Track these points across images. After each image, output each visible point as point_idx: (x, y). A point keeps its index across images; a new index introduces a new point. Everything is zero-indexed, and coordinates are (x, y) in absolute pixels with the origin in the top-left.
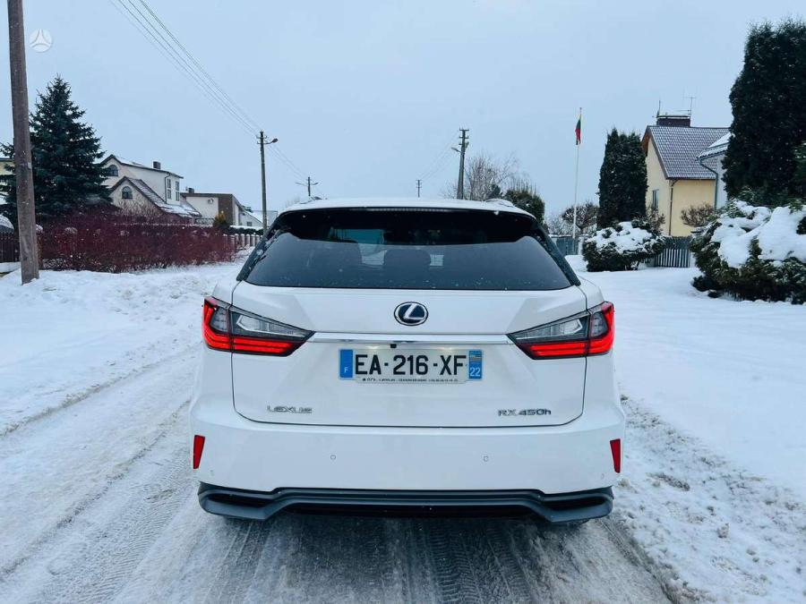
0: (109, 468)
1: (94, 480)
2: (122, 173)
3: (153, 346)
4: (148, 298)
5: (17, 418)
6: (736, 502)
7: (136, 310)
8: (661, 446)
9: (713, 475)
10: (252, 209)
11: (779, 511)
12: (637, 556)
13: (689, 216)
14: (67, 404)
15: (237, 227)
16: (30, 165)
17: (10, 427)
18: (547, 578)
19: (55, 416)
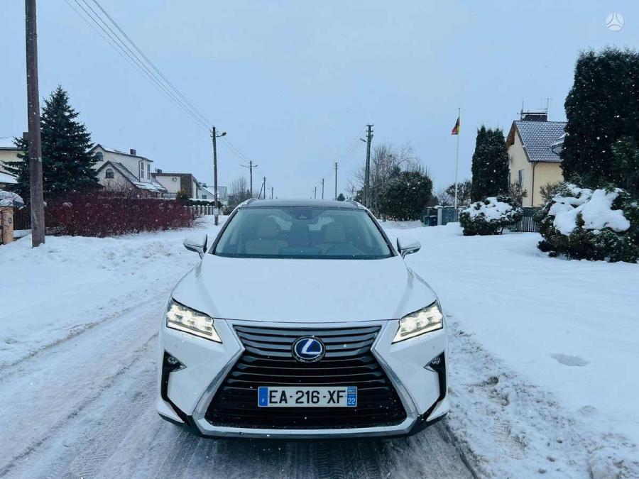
0: (101, 380)
1: (91, 388)
2: (106, 158)
3: (130, 295)
4: (126, 258)
5: (37, 347)
6: (519, 402)
7: (118, 267)
8: (480, 366)
9: (508, 384)
10: (207, 185)
11: (543, 407)
12: (449, 437)
13: (546, 191)
14: (70, 337)
15: (194, 199)
16: (40, 159)
17: (32, 353)
18: (386, 449)
19: (62, 346)
